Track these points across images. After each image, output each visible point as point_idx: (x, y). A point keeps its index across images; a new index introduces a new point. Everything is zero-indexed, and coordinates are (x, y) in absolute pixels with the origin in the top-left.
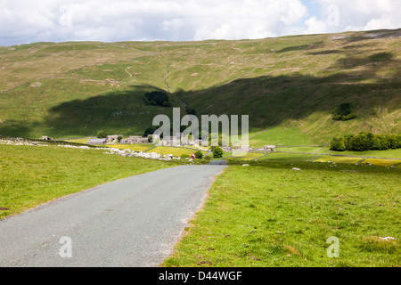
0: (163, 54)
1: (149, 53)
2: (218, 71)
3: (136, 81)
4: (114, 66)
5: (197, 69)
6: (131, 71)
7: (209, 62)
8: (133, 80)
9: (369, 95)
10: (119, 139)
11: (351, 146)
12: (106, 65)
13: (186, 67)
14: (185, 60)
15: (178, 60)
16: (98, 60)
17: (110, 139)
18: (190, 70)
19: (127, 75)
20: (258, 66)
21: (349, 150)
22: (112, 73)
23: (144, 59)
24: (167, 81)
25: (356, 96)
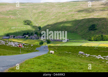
0: (30, 7)
1: (25, 7)
2: (49, 13)
3: (20, 16)
4: (13, 11)
5: (42, 12)
6: (18, 13)
7: (46, 10)
8: (19, 16)
9: (101, 22)
10: (14, 37)
11: (95, 39)
12: (10, 11)
13: (38, 12)
14: (38, 9)
15: (35, 9)
16: (7, 9)
17: (11, 37)
18: (39, 13)
19: (17, 14)
20: (63, 11)
21: (95, 41)
22: (12, 14)
23: (23, 9)
24: (31, 16)
25: (97, 22)
